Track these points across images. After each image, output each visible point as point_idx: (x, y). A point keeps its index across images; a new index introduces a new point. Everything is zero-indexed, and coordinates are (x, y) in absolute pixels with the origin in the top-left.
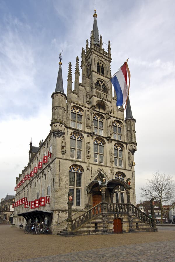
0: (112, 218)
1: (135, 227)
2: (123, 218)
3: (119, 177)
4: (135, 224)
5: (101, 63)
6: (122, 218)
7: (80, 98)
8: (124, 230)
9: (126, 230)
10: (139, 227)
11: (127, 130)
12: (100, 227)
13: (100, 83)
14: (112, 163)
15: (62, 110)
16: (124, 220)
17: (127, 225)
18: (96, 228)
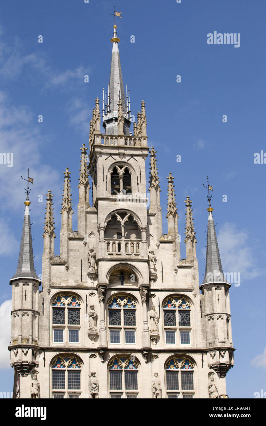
5: (121, 168)
7: (72, 268)
11: (203, 315)
13: (119, 218)
15: (28, 315)
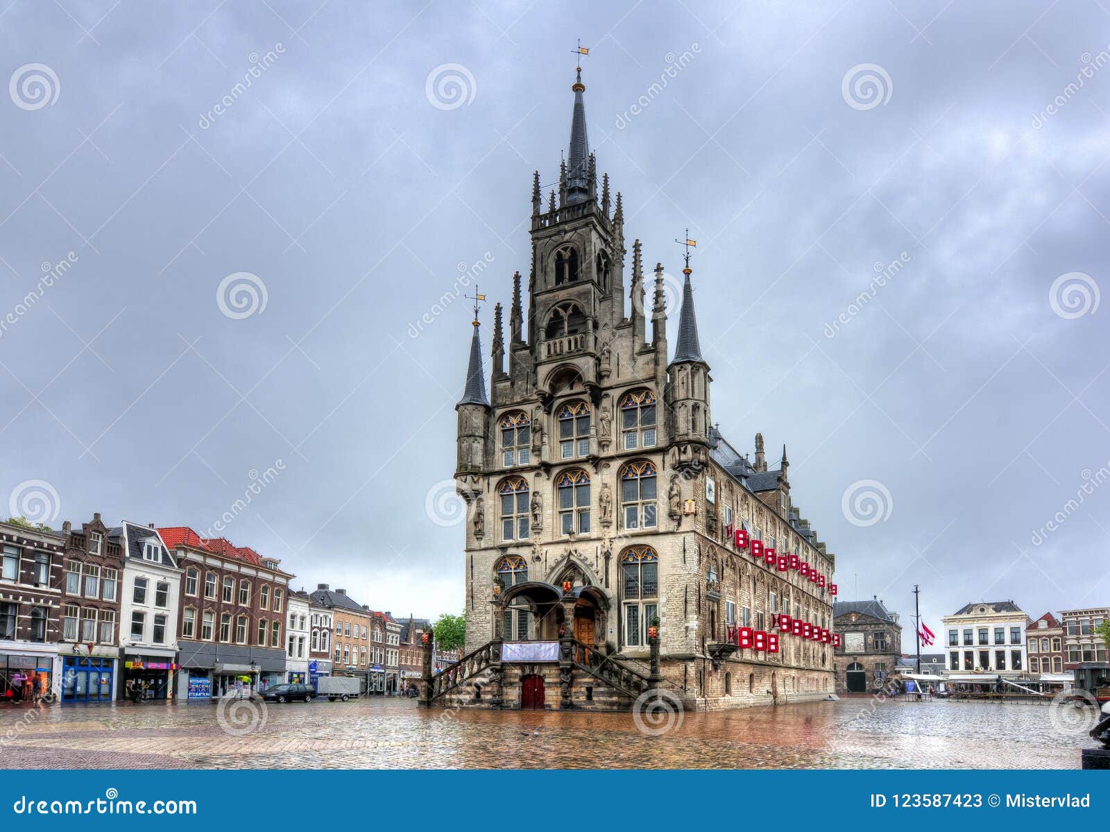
0: (516, 674)
1: (583, 698)
2: (545, 675)
3: (637, 560)
4: (583, 689)
5: (566, 249)
6: (542, 675)
7: (517, 384)
8: (547, 703)
9: (550, 703)
10: (595, 699)
12: (486, 693)
13: (561, 313)
14: (608, 527)
16: (547, 680)
17: (557, 693)
18: (478, 695)
